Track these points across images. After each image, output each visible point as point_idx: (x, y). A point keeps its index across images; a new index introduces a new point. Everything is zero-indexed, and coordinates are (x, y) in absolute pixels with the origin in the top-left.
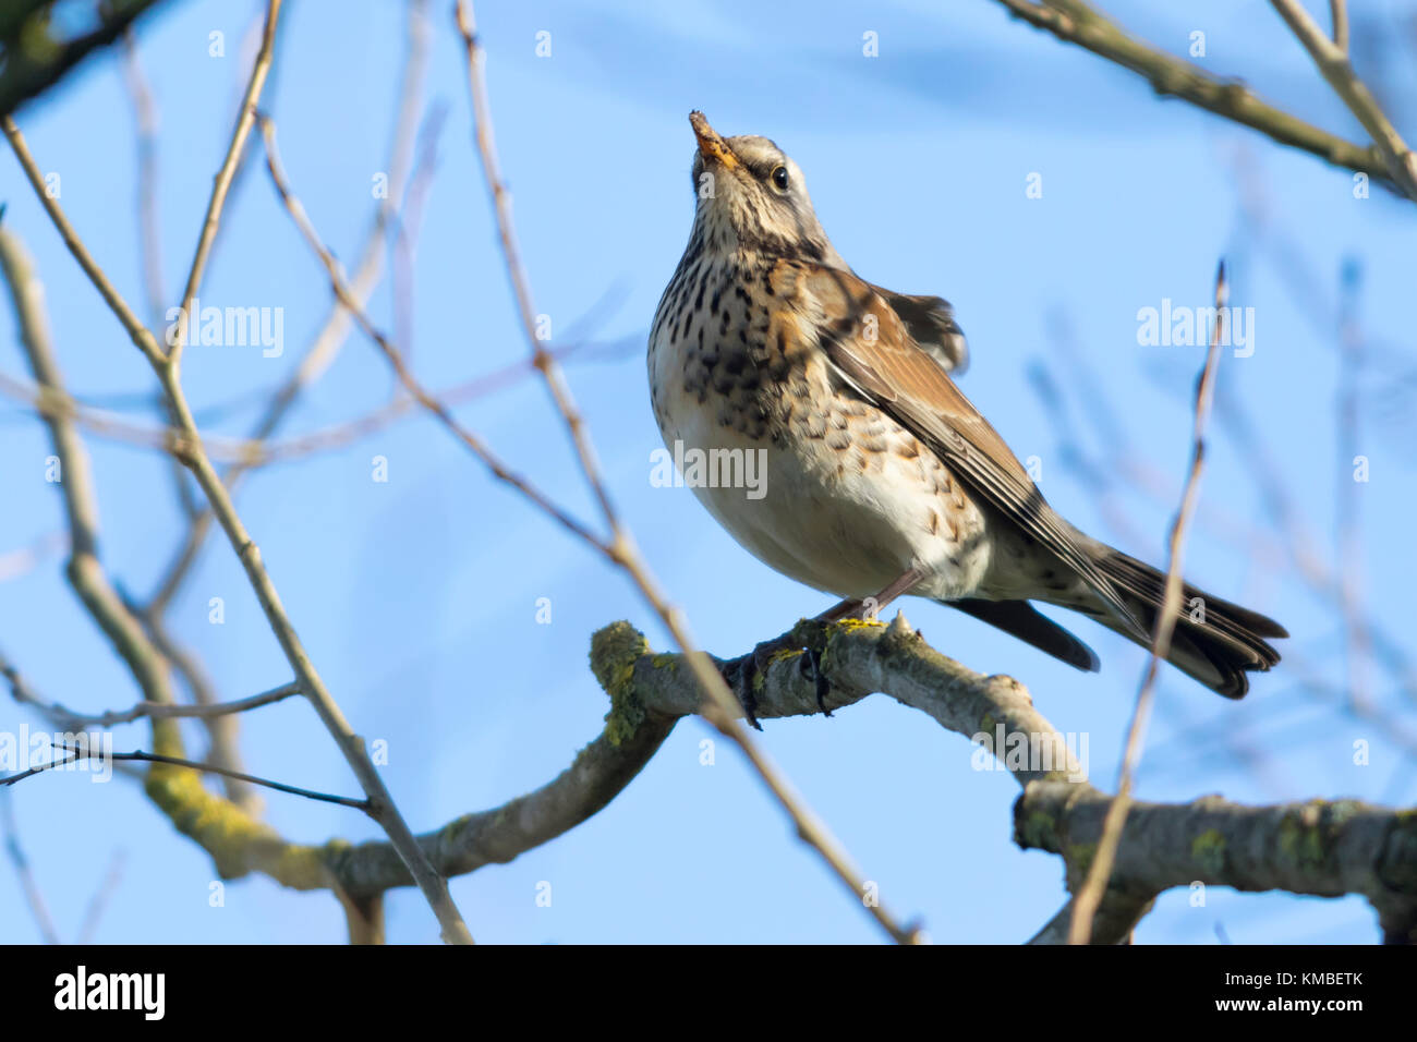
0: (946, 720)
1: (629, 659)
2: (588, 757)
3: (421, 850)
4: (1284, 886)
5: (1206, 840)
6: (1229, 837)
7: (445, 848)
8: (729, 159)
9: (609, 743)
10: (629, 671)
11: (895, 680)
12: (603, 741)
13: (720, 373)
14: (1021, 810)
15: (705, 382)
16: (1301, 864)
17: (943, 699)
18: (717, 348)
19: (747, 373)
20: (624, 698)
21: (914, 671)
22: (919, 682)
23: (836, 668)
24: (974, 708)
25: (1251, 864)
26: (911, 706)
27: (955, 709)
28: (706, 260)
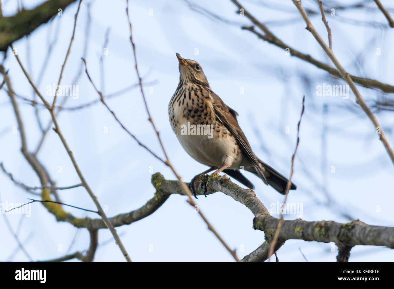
0: (236, 199)
1: (160, 181)
2: (150, 203)
3: (109, 221)
4: (316, 240)
5: (298, 229)
6: (303, 229)
7: (115, 221)
8: (186, 63)
9: (155, 200)
10: (160, 184)
11: (224, 189)
12: (153, 199)
13: (192, 113)
14: (255, 221)
15: (189, 115)
16: (320, 235)
17: (236, 194)
18: (192, 107)
19: (199, 113)
20: (159, 190)
21: (229, 187)
22: (230, 190)
23: (210, 186)
24: (243, 196)
25: (308, 235)
26: (228, 195)
27: (238, 196)
28: (184, 87)
